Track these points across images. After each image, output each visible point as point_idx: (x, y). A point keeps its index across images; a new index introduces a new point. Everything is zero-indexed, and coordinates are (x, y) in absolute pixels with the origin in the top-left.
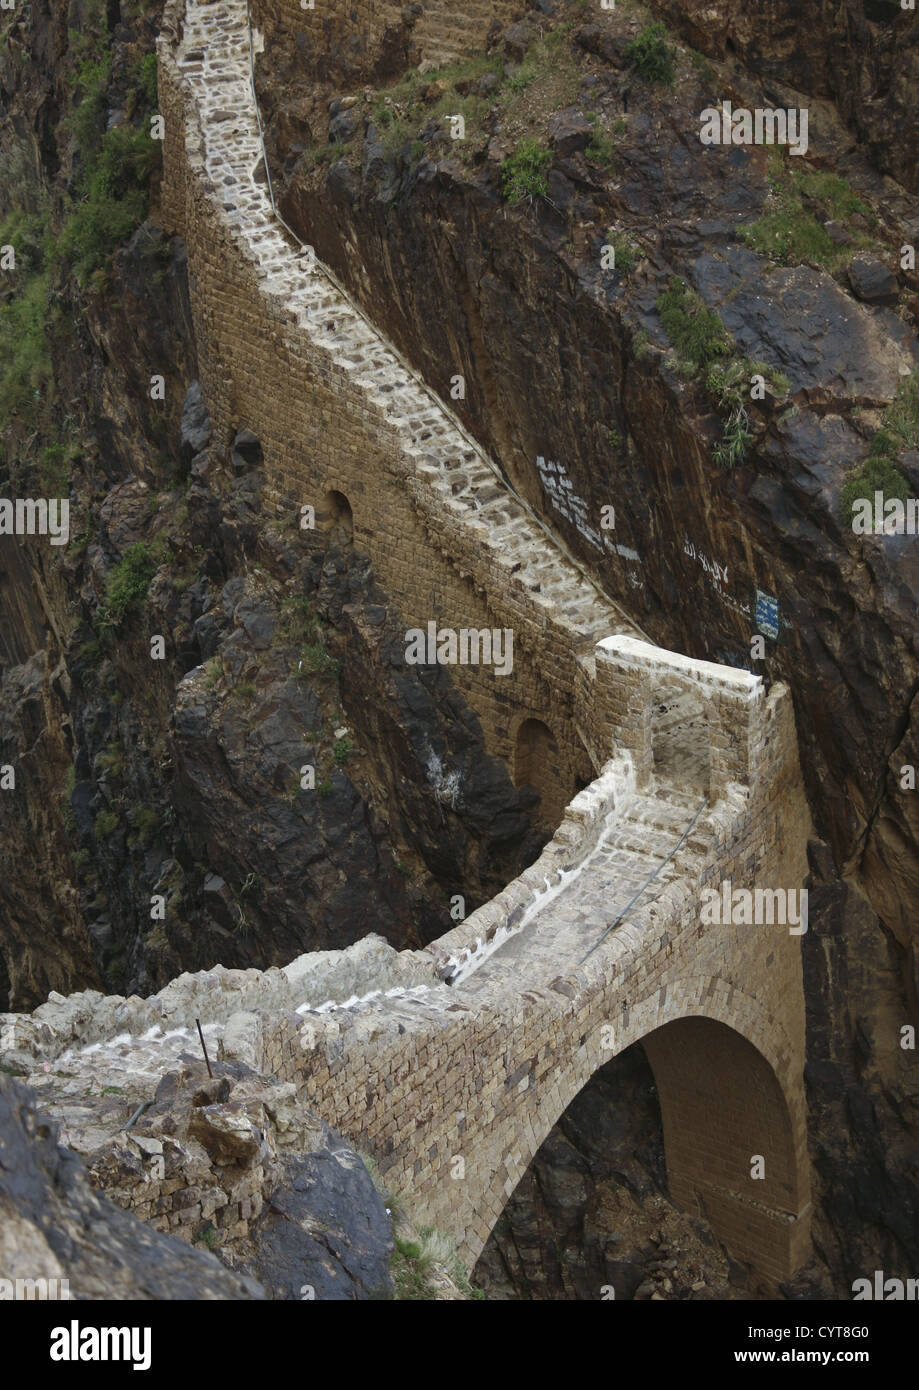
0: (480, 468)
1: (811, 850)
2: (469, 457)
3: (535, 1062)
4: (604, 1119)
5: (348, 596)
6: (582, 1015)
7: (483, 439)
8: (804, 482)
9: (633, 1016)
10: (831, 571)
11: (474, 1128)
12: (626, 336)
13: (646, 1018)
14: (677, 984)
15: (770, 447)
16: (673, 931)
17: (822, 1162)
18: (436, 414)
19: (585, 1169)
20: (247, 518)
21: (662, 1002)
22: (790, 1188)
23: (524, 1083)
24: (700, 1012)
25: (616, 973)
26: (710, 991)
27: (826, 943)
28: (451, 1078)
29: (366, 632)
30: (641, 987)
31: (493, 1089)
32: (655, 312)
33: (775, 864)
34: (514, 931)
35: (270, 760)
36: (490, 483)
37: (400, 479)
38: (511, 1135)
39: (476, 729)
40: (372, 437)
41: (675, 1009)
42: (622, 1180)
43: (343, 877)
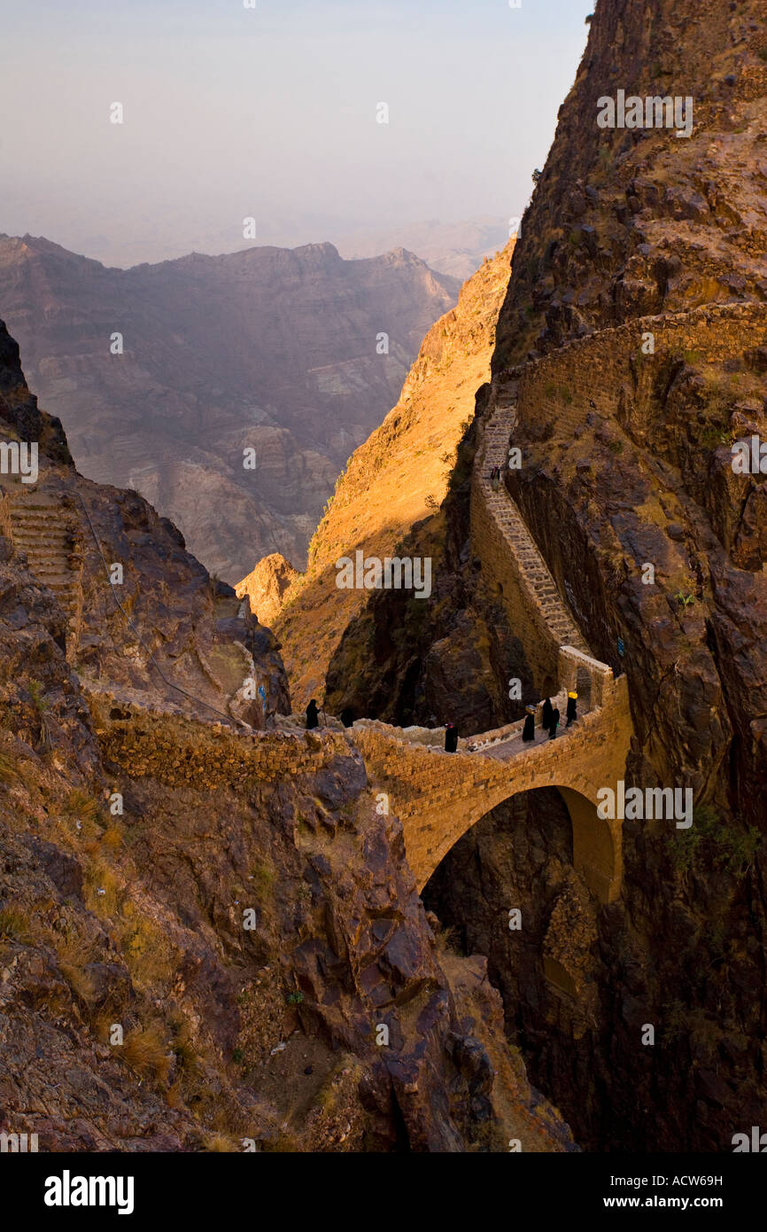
0: (549, 583)
1: (632, 740)
2: (546, 578)
3: (488, 781)
4: (555, 833)
5: (497, 622)
6: (512, 771)
7: (552, 572)
8: (633, 599)
9: (536, 778)
10: (638, 632)
11: (458, 796)
12: (587, 537)
13: (541, 781)
14: (559, 772)
15: (625, 585)
16: (559, 752)
17: (626, 861)
18: (539, 560)
19: (546, 850)
20: (472, 589)
21: (551, 777)
22: (612, 868)
23: (482, 787)
24: (570, 786)
25: (529, 760)
26: (576, 780)
27: (634, 776)
28: (449, 775)
29: (499, 635)
30: (542, 768)
31: (468, 784)
32: (598, 531)
33: (613, 740)
34: (504, 741)
35: (459, 676)
36: (552, 588)
37: (518, 580)
38: (474, 804)
39: (532, 678)
40: (511, 564)
41: (557, 780)
42: (558, 857)
43: (477, 724)
